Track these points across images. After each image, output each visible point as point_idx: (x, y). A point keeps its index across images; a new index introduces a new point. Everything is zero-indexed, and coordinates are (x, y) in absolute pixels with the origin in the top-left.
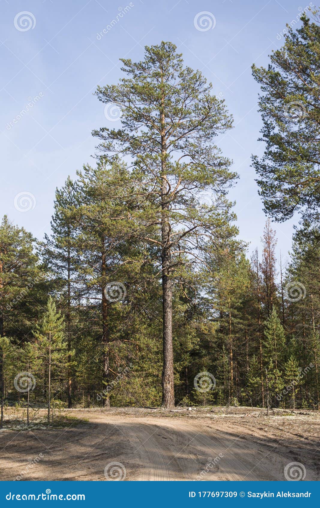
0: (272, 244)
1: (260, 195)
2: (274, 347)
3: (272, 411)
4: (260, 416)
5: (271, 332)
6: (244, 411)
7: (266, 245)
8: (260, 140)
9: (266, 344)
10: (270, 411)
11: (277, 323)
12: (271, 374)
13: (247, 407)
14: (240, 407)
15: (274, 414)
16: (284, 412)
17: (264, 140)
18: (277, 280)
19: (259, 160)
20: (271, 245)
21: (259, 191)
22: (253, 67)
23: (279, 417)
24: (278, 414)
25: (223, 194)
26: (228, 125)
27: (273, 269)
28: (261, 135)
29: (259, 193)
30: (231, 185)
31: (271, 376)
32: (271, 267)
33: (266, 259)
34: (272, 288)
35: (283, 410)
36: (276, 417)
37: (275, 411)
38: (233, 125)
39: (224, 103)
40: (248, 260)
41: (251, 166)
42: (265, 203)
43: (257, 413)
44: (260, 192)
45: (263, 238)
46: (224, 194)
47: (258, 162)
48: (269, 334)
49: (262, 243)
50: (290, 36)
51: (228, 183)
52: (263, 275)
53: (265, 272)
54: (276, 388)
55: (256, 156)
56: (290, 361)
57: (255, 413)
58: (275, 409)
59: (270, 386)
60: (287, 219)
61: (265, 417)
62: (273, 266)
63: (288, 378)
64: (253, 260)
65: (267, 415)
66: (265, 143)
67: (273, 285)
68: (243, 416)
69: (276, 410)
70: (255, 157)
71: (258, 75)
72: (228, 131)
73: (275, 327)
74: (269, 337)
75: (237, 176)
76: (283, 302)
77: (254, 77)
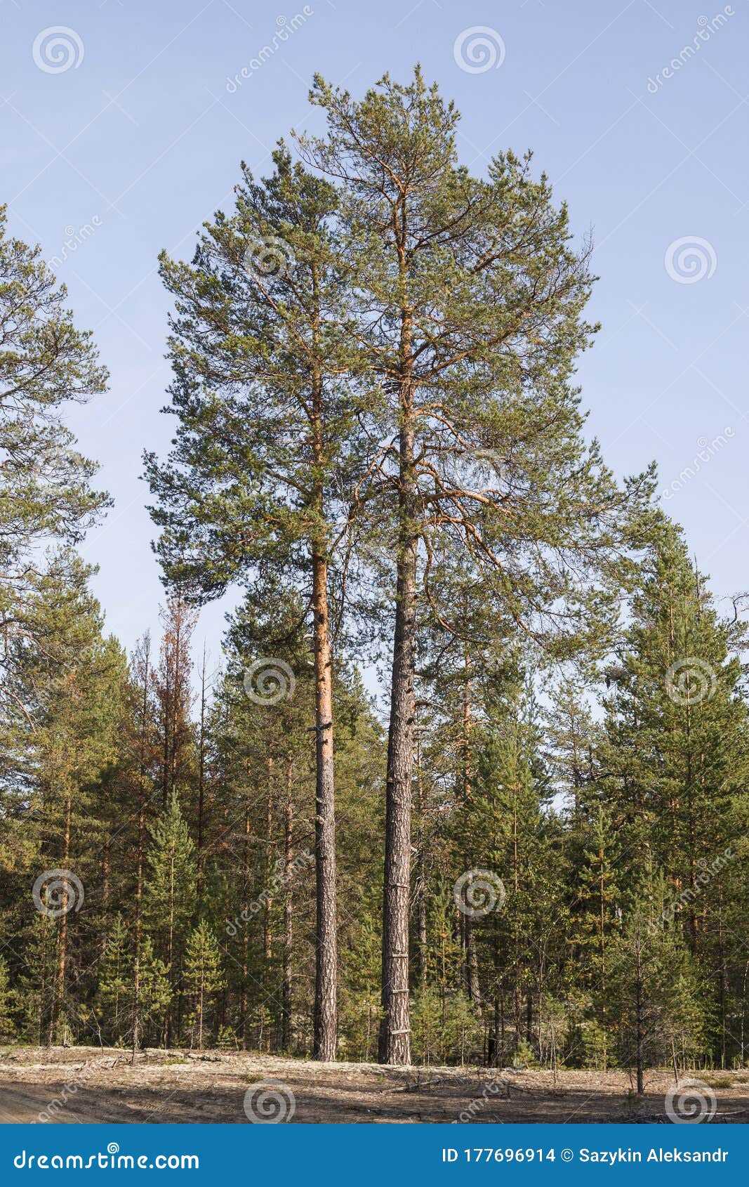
0: (186, 623)
1: (155, 551)
2: (167, 895)
3: (143, 1055)
4: (117, 1065)
5: (163, 856)
6: (83, 1055)
7: (172, 626)
8: (165, 410)
9: (150, 886)
10: (139, 1055)
11: (179, 834)
12: (146, 970)
13: (90, 1048)
14: (74, 1048)
15: (145, 1061)
16: (170, 1055)
17: (173, 411)
18: (194, 715)
19: (159, 466)
20: (183, 627)
21: (153, 544)
22: (162, 257)
23: (157, 1068)
24: (154, 1060)
25: (72, 540)
26: (97, 384)
27: (184, 686)
28: (168, 400)
29: (153, 547)
30: (92, 521)
31: (146, 974)
32: (179, 681)
33: (169, 660)
34: (179, 736)
35: (167, 1052)
36: (149, 1068)
37: (149, 1054)
38: (107, 383)
39: (91, 338)
40: (124, 658)
41: (141, 478)
42: (166, 565)
43: (110, 1059)
44: (156, 545)
45: (165, 606)
46: (77, 540)
47: (156, 468)
48: (159, 861)
49: (162, 620)
50: (248, 190)
51: (85, 518)
52: (158, 702)
53: (163, 694)
54: (155, 1002)
55: (152, 455)
56: (197, 934)
57: (106, 1058)
58: (151, 1049)
59: (141, 998)
60: (210, 599)
61: (127, 1069)
62: (183, 680)
63: (191, 976)
64: (137, 662)
65: (130, 1063)
66: (177, 417)
67: (183, 729)
68: (79, 1066)
69: (151, 1051)
70: (150, 457)
71: (171, 275)
72: (97, 397)
73: (173, 844)
74: (160, 869)
75: (108, 501)
76: (202, 771)
77: (163, 279)
